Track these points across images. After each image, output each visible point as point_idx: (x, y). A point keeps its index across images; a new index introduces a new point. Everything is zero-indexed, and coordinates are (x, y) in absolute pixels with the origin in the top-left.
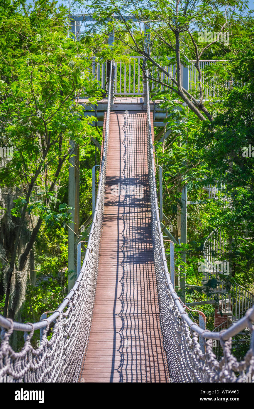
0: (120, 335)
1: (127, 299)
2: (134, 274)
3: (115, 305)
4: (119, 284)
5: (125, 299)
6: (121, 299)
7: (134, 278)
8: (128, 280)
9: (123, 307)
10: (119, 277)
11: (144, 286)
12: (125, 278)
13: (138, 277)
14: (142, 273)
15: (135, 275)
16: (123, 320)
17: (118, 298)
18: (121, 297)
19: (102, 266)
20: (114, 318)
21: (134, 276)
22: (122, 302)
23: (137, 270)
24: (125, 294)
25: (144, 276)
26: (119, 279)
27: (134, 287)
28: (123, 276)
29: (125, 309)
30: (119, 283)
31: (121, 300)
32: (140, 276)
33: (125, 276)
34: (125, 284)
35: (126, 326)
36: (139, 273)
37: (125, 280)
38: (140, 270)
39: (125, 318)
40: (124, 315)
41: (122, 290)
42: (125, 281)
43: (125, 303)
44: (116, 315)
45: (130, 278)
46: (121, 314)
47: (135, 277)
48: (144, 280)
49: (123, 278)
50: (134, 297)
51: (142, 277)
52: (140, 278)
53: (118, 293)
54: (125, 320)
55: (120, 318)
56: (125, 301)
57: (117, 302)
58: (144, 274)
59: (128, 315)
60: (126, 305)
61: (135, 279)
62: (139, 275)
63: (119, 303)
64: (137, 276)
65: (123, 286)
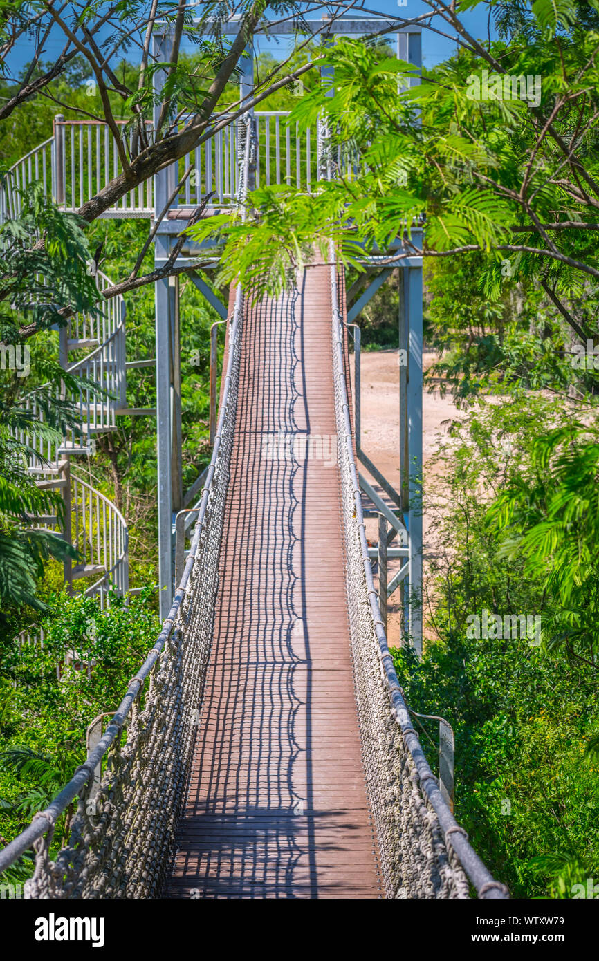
0: (294, 613)
1: (281, 700)
2: (258, 770)
3: (309, 686)
4: (301, 740)
5: (286, 702)
6: (294, 701)
7: (260, 758)
8: (275, 754)
9: (290, 681)
10: (304, 763)
11: (232, 735)
12: (285, 760)
13: (245, 761)
14: (232, 773)
15: (254, 767)
16: (290, 649)
17: (301, 703)
18: (295, 707)
19: (357, 793)
20: (308, 653)
21: (259, 764)
22: (293, 693)
23: (249, 783)
24: (286, 713)
25: (229, 765)
26: (302, 756)
27: (261, 734)
28: (290, 766)
29: (284, 674)
30: (303, 746)
31: (295, 698)
32: (239, 765)
33: (284, 766)
34: (285, 742)
35: (284, 632)
36: (243, 773)
37: (286, 754)
38: (237, 783)
39: (286, 653)
40: (288, 659)
41: (293, 726)
42: (286, 748)
43: (284, 691)
44: (304, 662)
45: (269, 757)
46: (293, 662)
47: (255, 761)
48: (230, 753)
49: (292, 760)
50: (263, 706)
51: (234, 762)
52: (240, 759)
53: (304, 717)
54: (284, 648)
55: (295, 652)
56: (285, 696)
57: (305, 695)
58: (228, 770)
59: (279, 659)
60: (284, 686)
61: (255, 755)
62: (244, 767)
63: (300, 692)
64: (250, 764)
65: (291, 737)
